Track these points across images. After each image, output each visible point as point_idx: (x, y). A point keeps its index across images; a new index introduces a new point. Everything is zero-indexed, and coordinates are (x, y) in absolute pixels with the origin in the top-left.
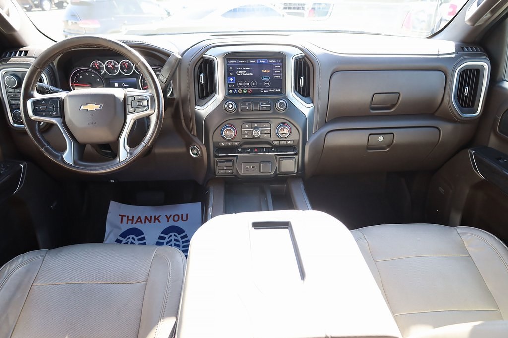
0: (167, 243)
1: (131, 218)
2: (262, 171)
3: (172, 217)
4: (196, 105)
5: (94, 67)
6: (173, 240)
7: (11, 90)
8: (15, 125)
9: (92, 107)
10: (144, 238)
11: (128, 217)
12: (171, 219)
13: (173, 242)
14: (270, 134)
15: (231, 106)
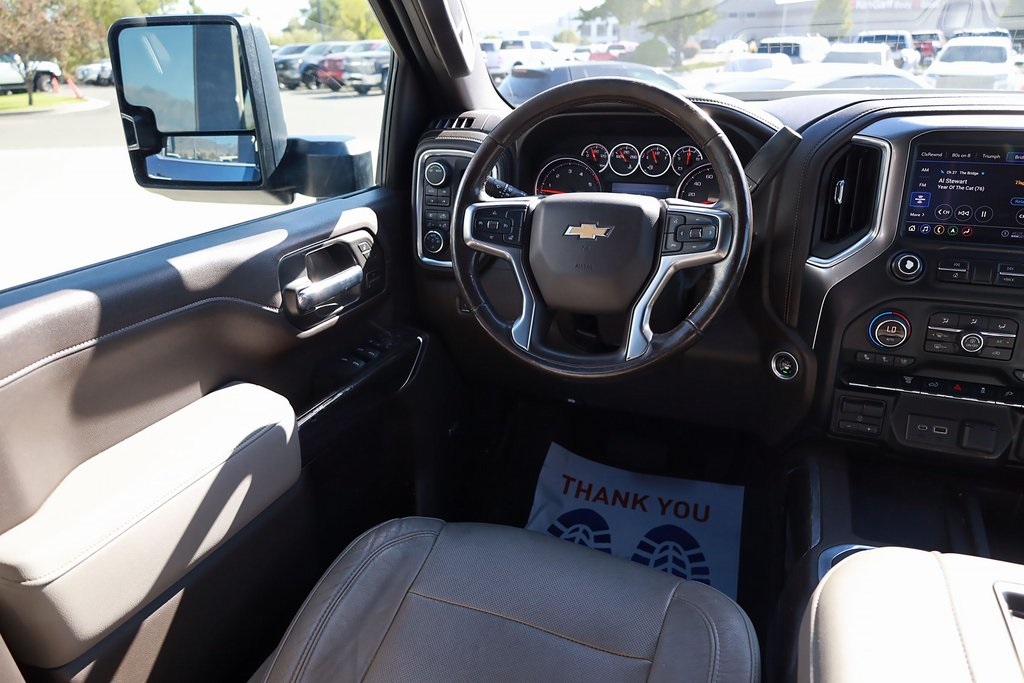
0: (658, 563)
1: (585, 487)
2: (965, 444)
3: (672, 505)
4: (811, 255)
5: (588, 156)
6: (670, 559)
7: (432, 191)
8: (425, 259)
9: (589, 231)
10: (606, 539)
11: (580, 483)
12: (670, 509)
13: (670, 565)
14: (1011, 351)
15: (910, 265)
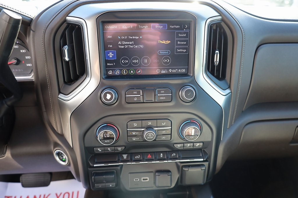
4: (60, 92)
14: (170, 135)
15: (109, 96)
